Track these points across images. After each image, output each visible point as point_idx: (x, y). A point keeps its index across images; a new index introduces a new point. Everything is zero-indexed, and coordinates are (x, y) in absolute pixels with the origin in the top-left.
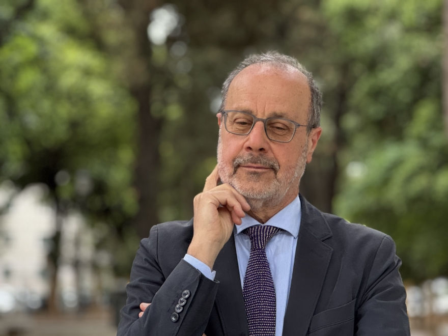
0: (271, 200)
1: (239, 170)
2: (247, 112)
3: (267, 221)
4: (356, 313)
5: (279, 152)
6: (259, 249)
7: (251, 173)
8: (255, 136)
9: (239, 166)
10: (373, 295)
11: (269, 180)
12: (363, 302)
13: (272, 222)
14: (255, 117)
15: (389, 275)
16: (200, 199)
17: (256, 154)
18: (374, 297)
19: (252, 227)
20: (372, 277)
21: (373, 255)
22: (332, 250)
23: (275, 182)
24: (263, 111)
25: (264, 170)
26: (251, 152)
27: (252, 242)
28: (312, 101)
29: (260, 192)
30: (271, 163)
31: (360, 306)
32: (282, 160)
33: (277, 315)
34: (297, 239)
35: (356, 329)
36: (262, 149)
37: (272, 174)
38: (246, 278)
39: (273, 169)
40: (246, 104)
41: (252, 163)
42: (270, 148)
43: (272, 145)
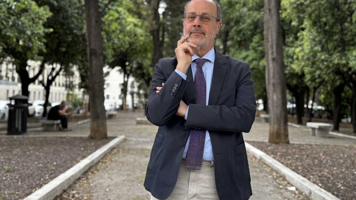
0: (203, 46)
1: (191, 35)
2: (193, 13)
3: (202, 56)
4: (236, 90)
5: (206, 27)
6: (200, 67)
7: (196, 35)
8: (196, 21)
9: (191, 33)
10: (242, 84)
11: (202, 38)
12: (238, 87)
13: (205, 57)
14: (196, 15)
15: (248, 77)
16: (177, 49)
17: (197, 28)
18: (243, 85)
19: (197, 59)
20: (242, 78)
21: (242, 69)
22: (227, 68)
23: (205, 39)
24: (199, 12)
25: (201, 34)
26: (195, 27)
27: (197, 65)
28: (218, 10)
29: (199, 43)
30: (203, 31)
31: (237, 88)
32: (207, 30)
33: (207, 91)
34: (213, 64)
35: (236, 96)
36: (199, 26)
37: (203, 36)
38: (195, 78)
39: (204, 34)
40: (192, 10)
41: (196, 31)
42: (202, 26)
43: (203, 25)
